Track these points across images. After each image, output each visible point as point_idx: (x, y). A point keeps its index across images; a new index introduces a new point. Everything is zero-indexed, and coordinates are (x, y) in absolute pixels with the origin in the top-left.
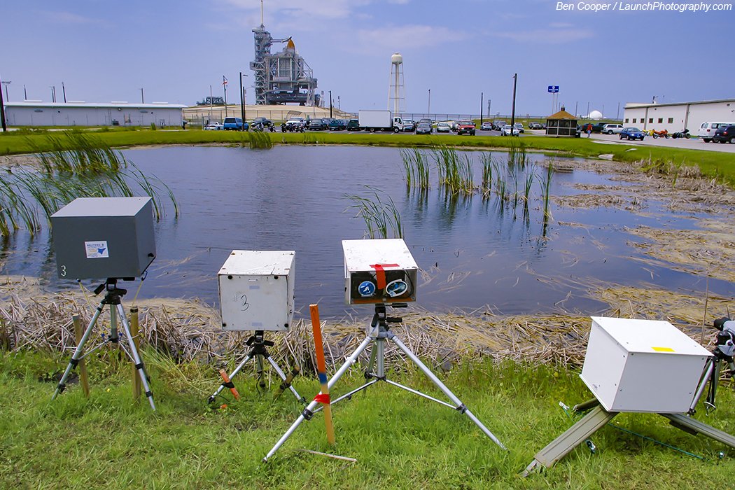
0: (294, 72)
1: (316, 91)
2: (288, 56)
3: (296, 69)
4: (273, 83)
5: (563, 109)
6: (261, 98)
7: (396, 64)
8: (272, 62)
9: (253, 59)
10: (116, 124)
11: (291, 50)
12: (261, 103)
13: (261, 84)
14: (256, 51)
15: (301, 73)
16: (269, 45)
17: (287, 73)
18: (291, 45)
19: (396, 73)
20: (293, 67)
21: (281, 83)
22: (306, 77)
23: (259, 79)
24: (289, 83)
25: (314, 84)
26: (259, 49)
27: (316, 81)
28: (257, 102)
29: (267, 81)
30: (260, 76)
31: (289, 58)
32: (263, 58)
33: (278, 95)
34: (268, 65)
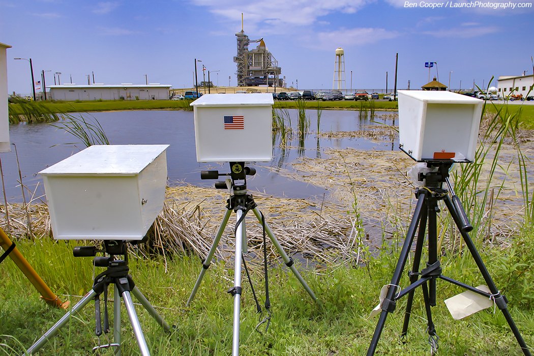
0: (264, 63)
1: (280, 77)
2: (260, 52)
3: (266, 61)
4: (249, 71)
5: (435, 79)
6: (241, 82)
7: (339, 55)
8: (249, 56)
9: (236, 55)
10: (123, 98)
11: (262, 48)
12: (241, 86)
13: (241, 72)
14: (238, 49)
15: (269, 64)
16: (247, 44)
17: (259, 64)
18: (263, 44)
19: (339, 62)
20: (264, 60)
21: (255, 71)
22: (273, 66)
23: (240, 69)
24: (261, 71)
25: (279, 71)
26: (240, 47)
27: (280, 69)
28: (239, 85)
29: (245, 70)
30: (241, 66)
31: (262, 53)
32: (243, 53)
33: (253, 79)
34: (246, 59)
